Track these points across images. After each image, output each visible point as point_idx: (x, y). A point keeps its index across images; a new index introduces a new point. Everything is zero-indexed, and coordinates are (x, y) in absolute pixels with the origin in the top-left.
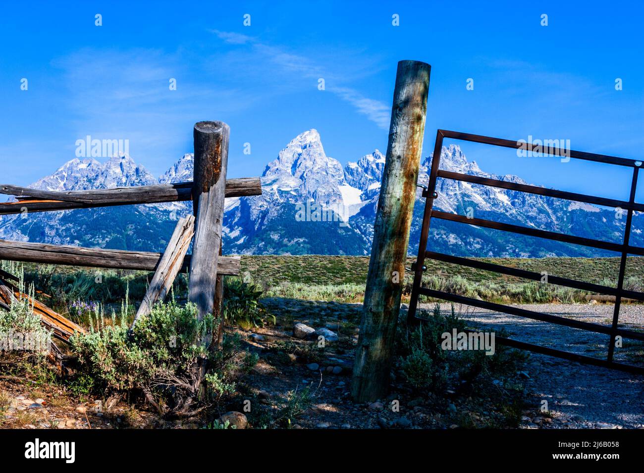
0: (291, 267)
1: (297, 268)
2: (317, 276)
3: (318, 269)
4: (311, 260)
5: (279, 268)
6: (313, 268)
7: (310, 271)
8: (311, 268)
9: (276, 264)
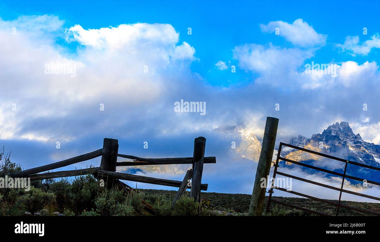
0: (226, 201)
1: (230, 203)
2: (244, 209)
3: (245, 204)
4: (241, 197)
5: (218, 202)
6: (241, 203)
7: (240, 205)
8: (239, 203)
9: (217, 199)
